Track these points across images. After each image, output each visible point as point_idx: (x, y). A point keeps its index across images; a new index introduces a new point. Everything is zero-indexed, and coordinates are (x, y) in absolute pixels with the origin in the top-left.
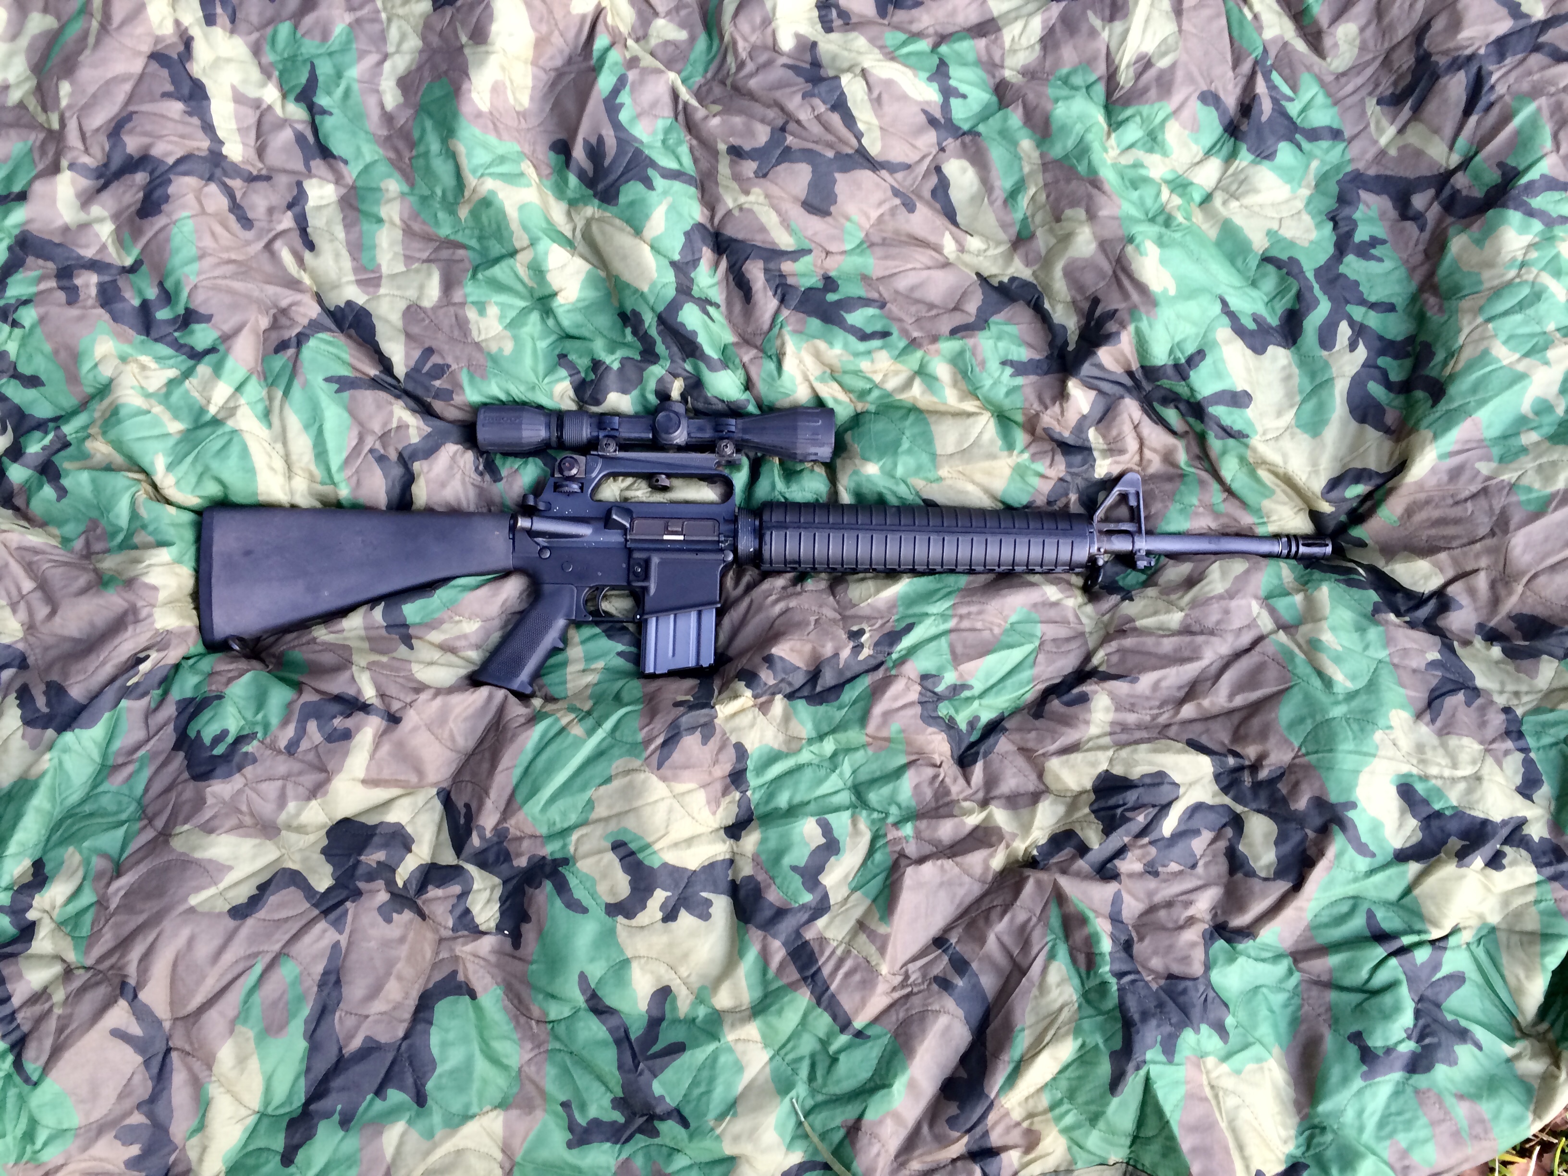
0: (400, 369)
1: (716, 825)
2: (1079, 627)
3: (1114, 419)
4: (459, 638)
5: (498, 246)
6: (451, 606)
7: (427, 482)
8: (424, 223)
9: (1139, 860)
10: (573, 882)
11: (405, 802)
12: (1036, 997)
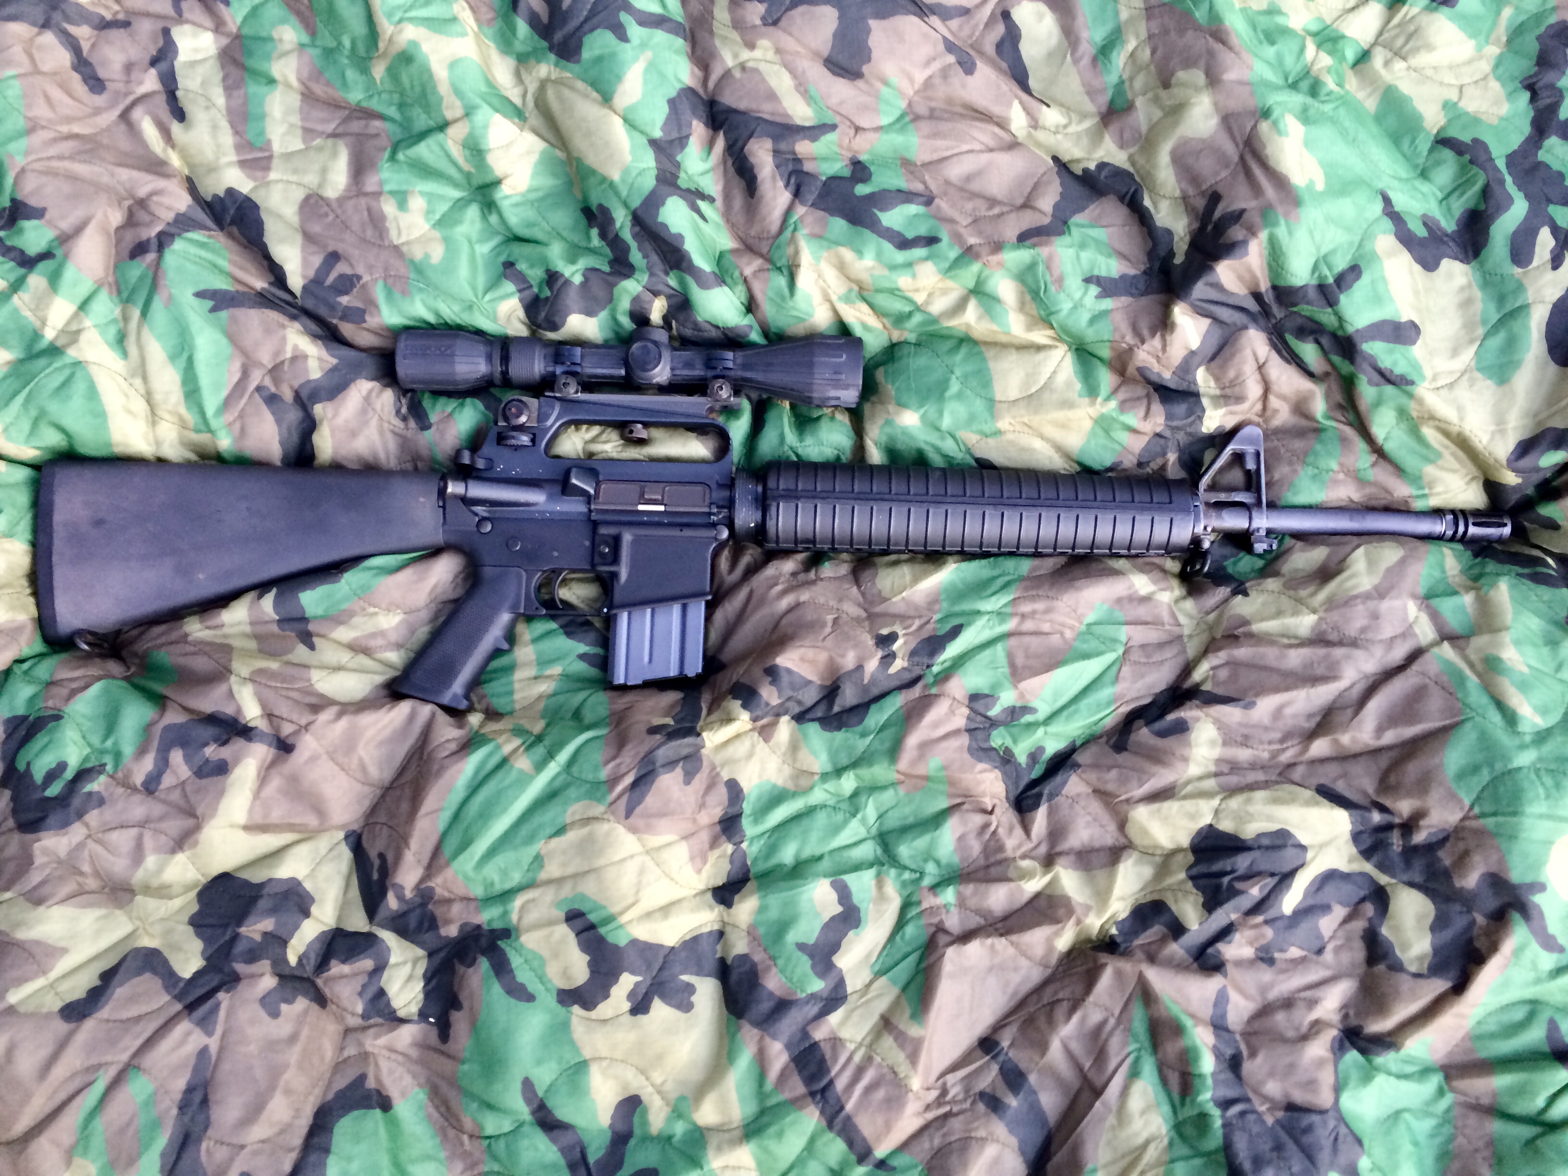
0: (296, 281)
1: (702, 886)
2: (1176, 630)
3: (1233, 355)
4: (373, 635)
5: (424, 116)
6: (364, 595)
7: (333, 431)
8: (328, 84)
9: (1251, 943)
10: (516, 961)
11: (303, 850)
12: (1113, 1128)
